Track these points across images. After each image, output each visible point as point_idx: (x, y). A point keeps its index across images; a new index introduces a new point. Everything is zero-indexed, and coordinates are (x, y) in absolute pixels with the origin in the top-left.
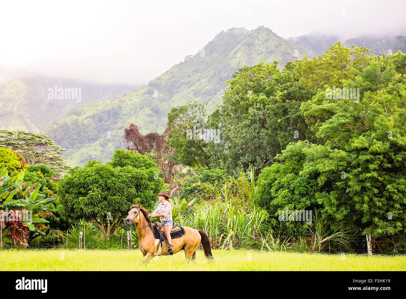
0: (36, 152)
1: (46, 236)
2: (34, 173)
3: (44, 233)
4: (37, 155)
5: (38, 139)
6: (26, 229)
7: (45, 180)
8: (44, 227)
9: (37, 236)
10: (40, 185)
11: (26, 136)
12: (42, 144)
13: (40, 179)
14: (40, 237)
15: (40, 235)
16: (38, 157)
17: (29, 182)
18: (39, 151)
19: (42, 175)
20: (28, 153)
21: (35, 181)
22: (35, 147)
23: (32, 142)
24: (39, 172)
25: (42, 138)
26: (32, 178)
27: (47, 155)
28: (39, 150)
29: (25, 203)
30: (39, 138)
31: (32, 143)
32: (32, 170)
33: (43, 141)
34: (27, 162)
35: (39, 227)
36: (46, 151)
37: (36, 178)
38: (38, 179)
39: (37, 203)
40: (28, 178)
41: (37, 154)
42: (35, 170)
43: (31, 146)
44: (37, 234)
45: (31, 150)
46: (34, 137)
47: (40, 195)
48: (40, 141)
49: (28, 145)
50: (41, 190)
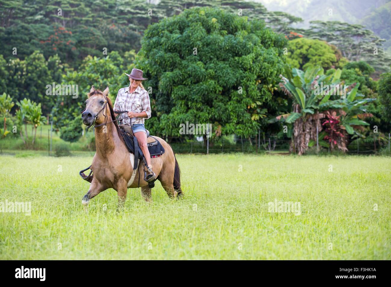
0: (352, 44)
1: (366, 138)
2: (352, 70)
3: (363, 136)
4: (354, 47)
5: (354, 29)
6: (344, 132)
7: (364, 78)
8: (364, 129)
9: (355, 138)
10: (359, 84)
11: (341, 26)
12: (359, 35)
13: (359, 77)
14: (360, 139)
15: (359, 137)
16: (355, 48)
17: (347, 81)
18: (356, 43)
19: (360, 73)
20: (344, 45)
21: (353, 79)
22: (352, 38)
23: (347, 32)
24: (357, 69)
25: (359, 28)
26: (349, 76)
27: (364, 46)
28: (356, 41)
29: (343, 104)
30: (356, 28)
31: (349, 34)
32: (349, 67)
33: (360, 32)
34: (343, 54)
35: (358, 130)
36: (364, 42)
37: (354, 76)
38: (356, 76)
39: (355, 103)
40: (345, 76)
41: (354, 45)
42: (353, 67)
43: (347, 37)
44: (356, 136)
45: (348, 41)
46: (350, 27)
47: (359, 95)
48: (357, 31)
49: (343, 36)
50: (360, 89)
